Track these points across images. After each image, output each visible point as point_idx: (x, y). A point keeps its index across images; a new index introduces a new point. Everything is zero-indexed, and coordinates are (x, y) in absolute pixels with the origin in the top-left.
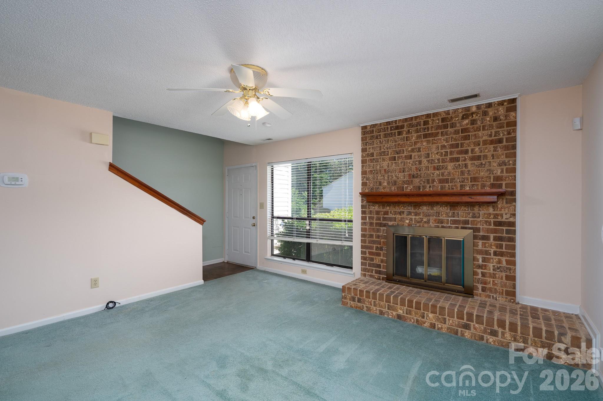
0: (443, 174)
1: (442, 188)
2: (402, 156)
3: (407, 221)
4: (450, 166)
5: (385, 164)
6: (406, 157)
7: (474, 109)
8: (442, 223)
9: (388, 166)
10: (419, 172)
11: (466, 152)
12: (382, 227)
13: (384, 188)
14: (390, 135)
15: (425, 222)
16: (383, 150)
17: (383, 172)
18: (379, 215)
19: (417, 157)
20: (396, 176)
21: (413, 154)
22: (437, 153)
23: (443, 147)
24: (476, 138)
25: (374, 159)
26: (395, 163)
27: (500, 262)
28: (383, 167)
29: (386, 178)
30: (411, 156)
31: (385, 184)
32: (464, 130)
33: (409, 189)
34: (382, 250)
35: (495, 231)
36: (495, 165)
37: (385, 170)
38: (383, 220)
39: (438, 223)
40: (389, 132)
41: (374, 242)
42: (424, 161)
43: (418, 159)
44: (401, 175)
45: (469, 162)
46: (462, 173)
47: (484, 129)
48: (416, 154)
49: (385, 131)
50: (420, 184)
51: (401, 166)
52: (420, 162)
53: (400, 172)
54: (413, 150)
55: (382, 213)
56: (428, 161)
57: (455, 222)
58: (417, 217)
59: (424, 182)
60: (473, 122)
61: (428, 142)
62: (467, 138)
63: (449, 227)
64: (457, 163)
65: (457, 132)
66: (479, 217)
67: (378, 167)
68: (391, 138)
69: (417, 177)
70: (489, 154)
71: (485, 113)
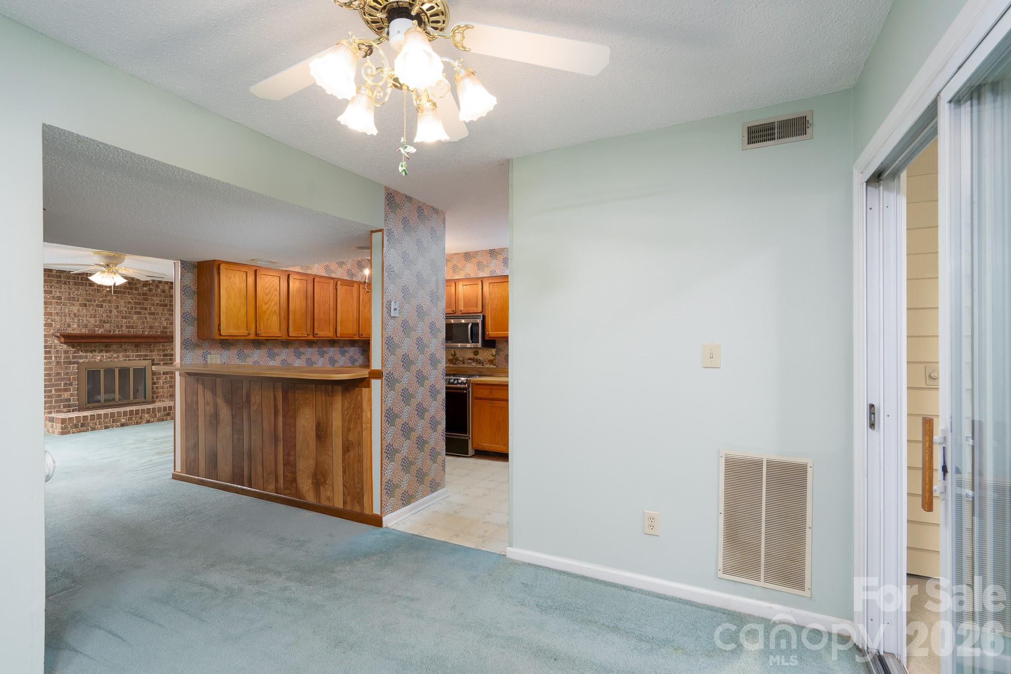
0: (129, 322)
1: (128, 331)
2: (93, 304)
3: (99, 358)
4: (135, 317)
5: (75, 309)
6: (97, 305)
7: (151, 282)
8: (128, 357)
9: (79, 311)
10: (109, 319)
11: (146, 309)
12: (72, 364)
13: (73, 330)
14: (81, 284)
15: (115, 357)
16: (72, 296)
17: (72, 315)
18: (68, 354)
19: (107, 307)
20: (86, 320)
21: (104, 304)
22: (125, 306)
23: (129, 303)
24: (152, 301)
25: (61, 303)
26: (86, 309)
27: (166, 378)
28: (72, 311)
29: (76, 321)
30: (102, 305)
31: (75, 326)
32: (144, 294)
33: (100, 331)
34: (72, 386)
35: (163, 360)
36: (163, 319)
37: (75, 314)
38: (73, 359)
39: (126, 357)
40: (80, 281)
41: (62, 379)
42: (114, 311)
43: (109, 309)
44: (92, 320)
45: (148, 316)
46: (143, 323)
47: (157, 296)
48: (107, 304)
49: (75, 280)
50: (111, 328)
51: (92, 312)
52: (111, 311)
53: (91, 317)
54: (104, 301)
55: (72, 352)
56: (117, 311)
57: (138, 356)
58: (108, 354)
59: (114, 327)
60: (150, 290)
61: (118, 297)
62: (146, 299)
63: (136, 360)
64: (140, 316)
65: (139, 294)
66: (154, 352)
67: (67, 311)
68: (82, 287)
69: (107, 323)
70: (160, 312)
71: (157, 286)
